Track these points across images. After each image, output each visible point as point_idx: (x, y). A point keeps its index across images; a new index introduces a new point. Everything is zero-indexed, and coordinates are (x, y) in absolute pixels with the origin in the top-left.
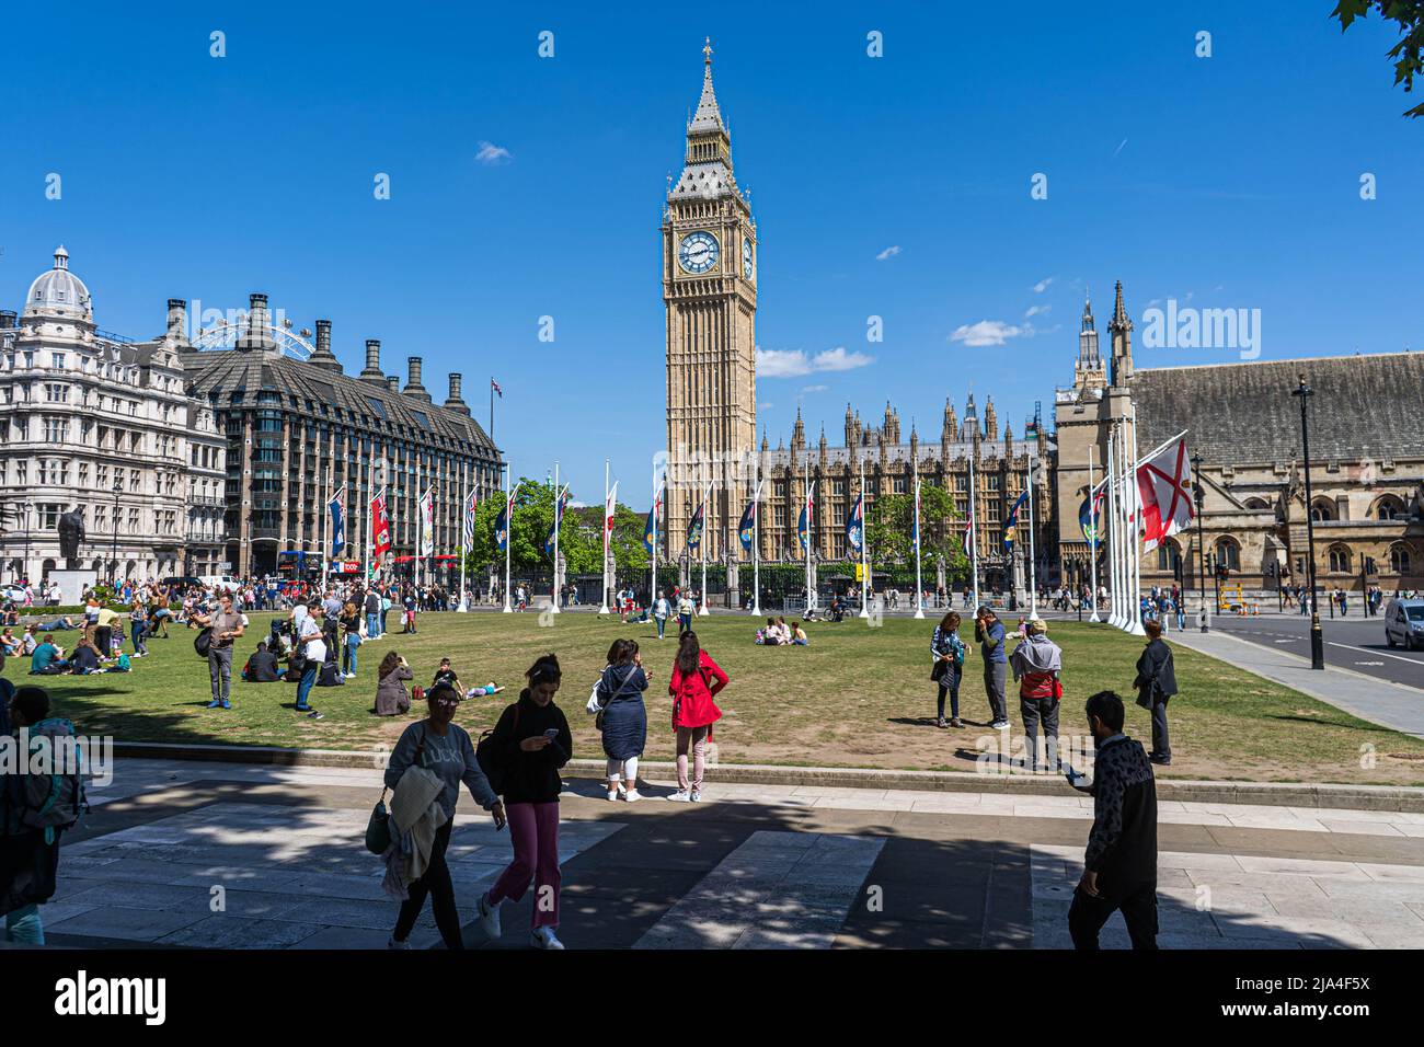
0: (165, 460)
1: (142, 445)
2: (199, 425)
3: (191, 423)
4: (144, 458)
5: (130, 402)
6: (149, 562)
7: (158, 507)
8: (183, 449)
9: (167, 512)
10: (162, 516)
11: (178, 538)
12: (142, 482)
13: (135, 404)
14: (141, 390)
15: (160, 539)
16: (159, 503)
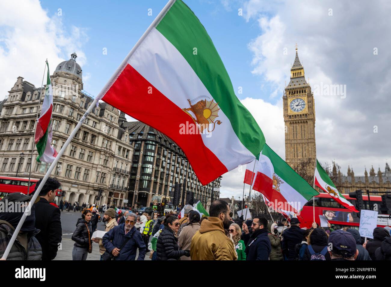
0: (105, 149)
1: (96, 141)
2: (122, 139)
3: (120, 136)
4: (96, 147)
5: (94, 122)
6: (91, 196)
7: (99, 170)
8: (114, 147)
9: (102, 173)
10: (100, 174)
11: (106, 186)
12: (93, 157)
13: (96, 123)
14: (99, 118)
15: (97, 185)
16: (100, 168)
